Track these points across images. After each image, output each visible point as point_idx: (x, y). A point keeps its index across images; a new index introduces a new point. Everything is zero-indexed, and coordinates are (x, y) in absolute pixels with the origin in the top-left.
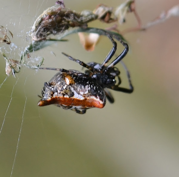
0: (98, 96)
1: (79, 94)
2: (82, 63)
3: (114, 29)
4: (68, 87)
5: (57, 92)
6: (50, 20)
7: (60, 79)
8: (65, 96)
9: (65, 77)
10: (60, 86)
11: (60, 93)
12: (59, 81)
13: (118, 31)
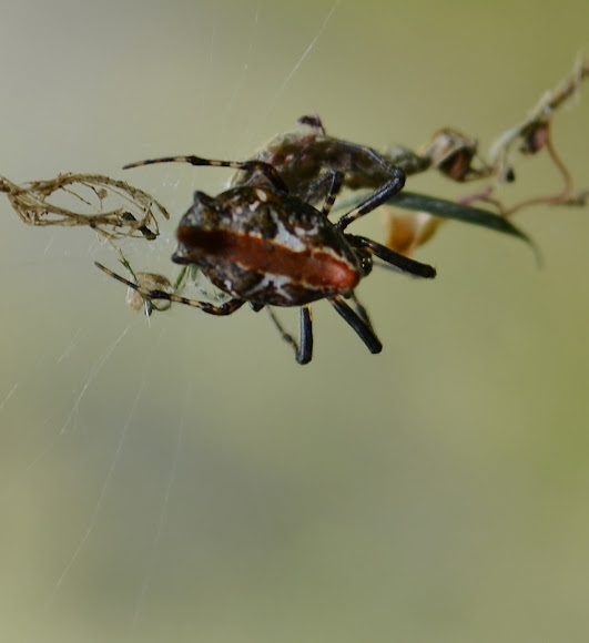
0: (343, 252)
3: (484, 198)
8: (252, 234)
13: (497, 203)
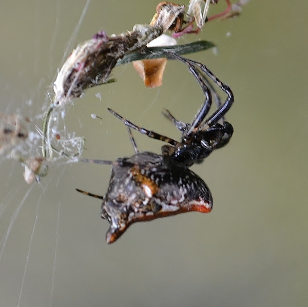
1: (170, 204)
2: (153, 133)
4: (152, 201)
5: (133, 211)
6: (87, 70)
7: (134, 188)
8: (148, 214)
9: (140, 183)
10: (137, 202)
11: (138, 212)
12: (132, 192)
